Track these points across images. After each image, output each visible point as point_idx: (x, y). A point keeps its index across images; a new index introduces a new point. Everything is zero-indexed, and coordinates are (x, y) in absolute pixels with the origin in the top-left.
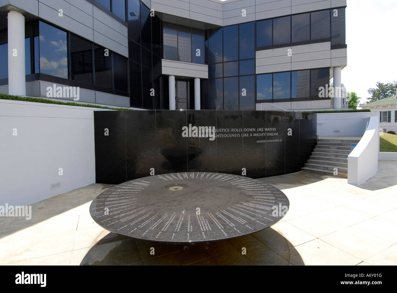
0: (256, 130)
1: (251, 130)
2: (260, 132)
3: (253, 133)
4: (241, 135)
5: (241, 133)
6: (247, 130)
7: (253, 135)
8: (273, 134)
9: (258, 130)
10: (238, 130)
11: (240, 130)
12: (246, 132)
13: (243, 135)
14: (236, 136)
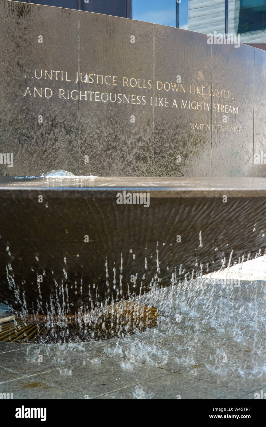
4: (147, 100)
6: (163, 86)
8: (228, 108)
9: (193, 91)
10: (141, 85)
11: (146, 83)
12: (163, 94)
13: (154, 100)
14: (136, 101)
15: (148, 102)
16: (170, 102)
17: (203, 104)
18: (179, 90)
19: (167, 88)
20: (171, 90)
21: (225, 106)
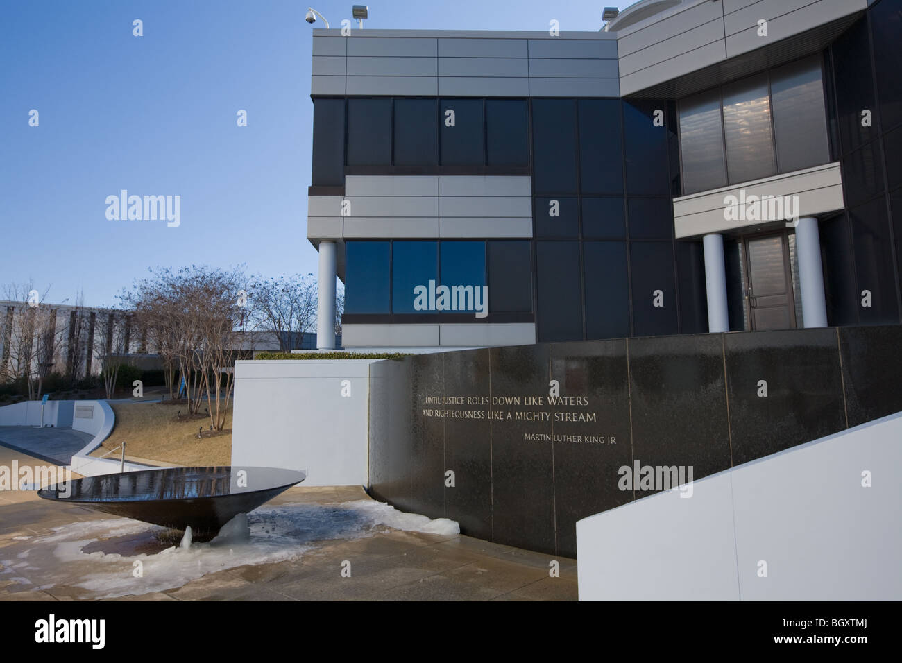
0: (522, 402)
1: (508, 401)
2: (536, 409)
3: (513, 408)
4: (486, 414)
5: (485, 409)
6: (498, 401)
7: (513, 415)
8: (578, 416)
9: (528, 402)
10: (481, 402)
11: (484, 400)
12: (497, 408)
13: (491, 415)
14: (477, 416)
15: (486, 416)
16: (505, 415)
17: (540, 415)
18: (513, 403)
19: (502, 402)
20: (505, 403)
21: (572, 414)
